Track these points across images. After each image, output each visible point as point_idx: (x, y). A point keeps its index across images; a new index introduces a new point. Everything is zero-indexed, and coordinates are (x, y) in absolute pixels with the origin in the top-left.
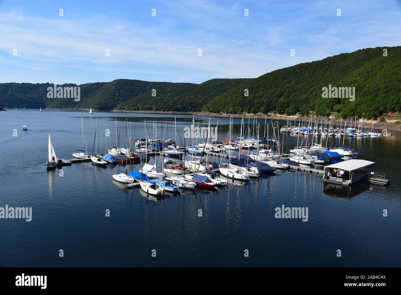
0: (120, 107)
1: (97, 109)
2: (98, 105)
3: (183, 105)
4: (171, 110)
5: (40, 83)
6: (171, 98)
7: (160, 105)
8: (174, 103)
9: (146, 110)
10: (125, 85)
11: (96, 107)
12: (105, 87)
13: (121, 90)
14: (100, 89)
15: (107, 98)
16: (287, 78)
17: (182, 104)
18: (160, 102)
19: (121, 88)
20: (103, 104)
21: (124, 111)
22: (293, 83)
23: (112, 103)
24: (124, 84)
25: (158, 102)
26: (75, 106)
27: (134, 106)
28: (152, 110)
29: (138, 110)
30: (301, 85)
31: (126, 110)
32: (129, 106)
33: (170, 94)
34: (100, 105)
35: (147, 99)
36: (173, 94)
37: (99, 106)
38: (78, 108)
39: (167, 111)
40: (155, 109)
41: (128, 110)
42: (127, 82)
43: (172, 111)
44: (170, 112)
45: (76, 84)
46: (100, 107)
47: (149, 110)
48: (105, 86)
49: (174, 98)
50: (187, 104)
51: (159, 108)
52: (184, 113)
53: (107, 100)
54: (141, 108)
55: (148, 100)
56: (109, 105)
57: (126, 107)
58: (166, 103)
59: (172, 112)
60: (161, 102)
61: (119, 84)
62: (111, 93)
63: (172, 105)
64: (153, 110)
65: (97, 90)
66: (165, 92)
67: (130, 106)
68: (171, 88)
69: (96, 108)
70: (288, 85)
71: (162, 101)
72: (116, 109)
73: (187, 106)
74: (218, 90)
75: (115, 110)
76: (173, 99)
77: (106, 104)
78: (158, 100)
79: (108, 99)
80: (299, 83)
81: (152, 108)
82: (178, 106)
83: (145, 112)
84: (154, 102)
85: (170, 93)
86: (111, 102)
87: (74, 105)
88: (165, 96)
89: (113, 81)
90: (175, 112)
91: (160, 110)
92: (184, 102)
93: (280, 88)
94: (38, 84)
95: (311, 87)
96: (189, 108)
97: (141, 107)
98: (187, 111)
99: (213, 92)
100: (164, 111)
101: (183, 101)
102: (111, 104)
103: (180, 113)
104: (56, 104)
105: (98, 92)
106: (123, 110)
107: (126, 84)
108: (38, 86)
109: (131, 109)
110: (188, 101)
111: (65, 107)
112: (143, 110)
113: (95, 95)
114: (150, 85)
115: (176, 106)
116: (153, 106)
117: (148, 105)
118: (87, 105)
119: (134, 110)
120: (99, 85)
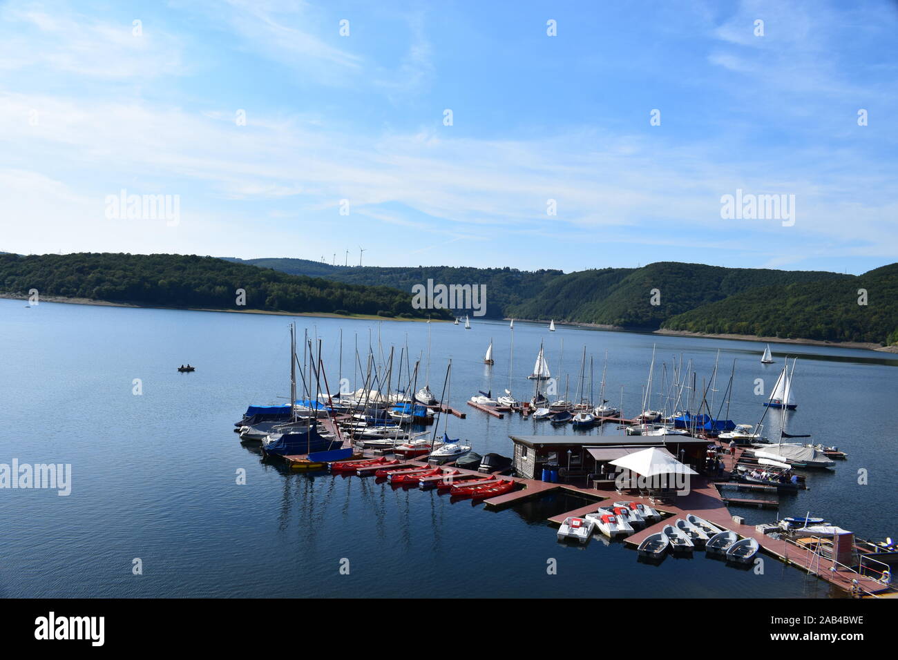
0: (676, 323)
1: (622, 326)
2: (620, 317)
3: (830, 326)
4: (800, 337)
5: (493, 268)
6: (798, 307)
7: (772, 324)
8: (807, 320)
9: (739, 332)
10: (674, 276)
11: (616, 321)
12: (630, 280)
13: (667, 286)
14: (618, 282)
15: (639, 303)
17: (827, 324)
18: (772, 317)
19: (665, 283)
20: (630, 317)
21: (686, 332)
23: (650, 314)
24: (671, 273)
25: (767, 317)
26: (564, 318)
27: (708, 323)
28: (752, 334)
29: (720, 332)
31: (690, 331)
32: (697, 322)
33: (795, 300)
34: (625, 318)
35: (740, 308)
36: (801, 298)
37: (623, 320)
38: (571, 321)
39: (791, 337)
40: (760, 331)
41: (696, 332)
42: (680, 269)
43: (805, 338)
44: (798, 340)
45: (562, 271)
46: (625, 322)
47: (746, 333)
48: (629, 277)
49: (807, 309)
50: (842, 323)
51: (770, 329)
52: (832, 344)
53: (640, 308)
54: (727, 329)
55: (743, 310)
56: (645, 319)
57: (690, 324)
58: (788, 319)
59: (804, 340)
60: (776, 317)
61: (662, 273)
63: (802, 324)
64: (755, 334)
65: (611, 285)
66: (781, 293)
67: (699, 324)
68: (795, 284)
69: (618, 324)
71: (777, 315)
72: (667, 327)
73: (840, 329)
75: (664, 331)
76: (804, 311)
77: (637, 316)
78: (768, 312)
79: (641, 305)
81: (753, 329)
82: (819, 327)
83: (736, 338)
84: (758, 316)
85: (795, 297)
86: (648, 312)
88: (784, 304)
89: (647, 267)
90: (811, 341)
91: (774, 335)
92: (832, 318)
94: (489, 269)
97: (726, 327)
100: (781, 337)
101: (831, 316)
102: (648, 316)
103: (824, 343)
104: (525, 312)
105: (615, 289)
106: (682, 330)
107: (676, 274)
108: (490, 273)
109: (703, 330)
110: (841, 316)
111: (542, 318)
112: (732, 333)
113: (610, 294)
114: (730, 276)
115: (813, 328)
116: (756, 325)
117: (744, 323)
118: (594, 317)
119: (712, 331)
120: (615, 274)
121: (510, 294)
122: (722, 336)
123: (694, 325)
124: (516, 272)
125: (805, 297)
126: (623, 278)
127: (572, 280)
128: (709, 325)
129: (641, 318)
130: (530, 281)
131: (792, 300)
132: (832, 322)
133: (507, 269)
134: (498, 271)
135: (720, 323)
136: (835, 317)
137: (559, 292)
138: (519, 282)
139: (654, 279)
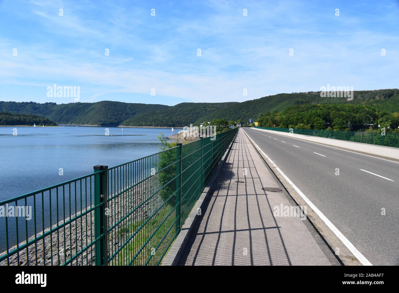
0: (126, 124)
1: (101, 125)
2: (99, 122)
4: (165, 126)
5: (25, 102)
6: (163, 118)
8: (167, 121)
9: (148, 126)
11: (98, 123)
12: (94, 108)
13: (110, 110)
16: (241, 109)
18: (156, 121)
20: (103, 122)
21: (129, 126)
22: (245, 112)
27: (137, 123)
28: (152, 126)
29: (142, 126)
30: (249, 114)
31: (131, 126)
33: (162, 115)
37: (101, 123)
38: (71, 124)
39: (163, 126)
40: (154, 125)
41: (133, 126)
42: (112, 103)
43: (167, 127)
44: (165, 127)
45: (56, 103)
47: (150, 126)
49: (166, 118)
50: (176, 122)
51: (157, 124)
54: (144, 125)
55: (147, 119)
56: (108, 122)
57: (131, 124)
58: (161, 121)
61: (106, 105)
62: (104, 113)
65: (86, 110)
69: (99, 125)
70: (242, 113)
73: (175, 124)
74: (193, 113)
75: (121, 126)
78: (155, 119)
80: (248, 112)
81: (152, 124)
82: (170, 123)
84: (153, 121)
87: (66, 122)
88: (159, 117)
90: (169, 127)
91: (158, 126)
93: (238, 115)
94: (23, 103)
95: (254, 115)
96: (177, 125)
98: (176, 127)
99: (190, 114)
100: (160, 126)
101: (173, 120)
105: (89, 111)
107: (111, 105)
109: (136, 125)
112: (146, 126)
113: (87, 113)
114: (129, 106)
115: (169, 124)
116: (153, 123)
117: (149, 123)
118: (85, 122)
119: (139, 126)
120: (85, 105)
121: (37, 114)
122: (143, 127)
123: (133, 124)
124: (35, 103)
125: (164, 114)
126: (89, 107)
127: (66, 108)
128: (138, 124)
129: (106, 122)
130: (44, 108)
131: (161, 116)
132: (173, 122)
133: (31, 103)
134: (27, 103)
135: (141, 123)
136: (174, 120)
137: (62, 112)
138: (38, 108)
139: (104, 107)
